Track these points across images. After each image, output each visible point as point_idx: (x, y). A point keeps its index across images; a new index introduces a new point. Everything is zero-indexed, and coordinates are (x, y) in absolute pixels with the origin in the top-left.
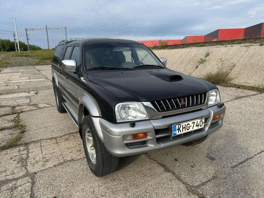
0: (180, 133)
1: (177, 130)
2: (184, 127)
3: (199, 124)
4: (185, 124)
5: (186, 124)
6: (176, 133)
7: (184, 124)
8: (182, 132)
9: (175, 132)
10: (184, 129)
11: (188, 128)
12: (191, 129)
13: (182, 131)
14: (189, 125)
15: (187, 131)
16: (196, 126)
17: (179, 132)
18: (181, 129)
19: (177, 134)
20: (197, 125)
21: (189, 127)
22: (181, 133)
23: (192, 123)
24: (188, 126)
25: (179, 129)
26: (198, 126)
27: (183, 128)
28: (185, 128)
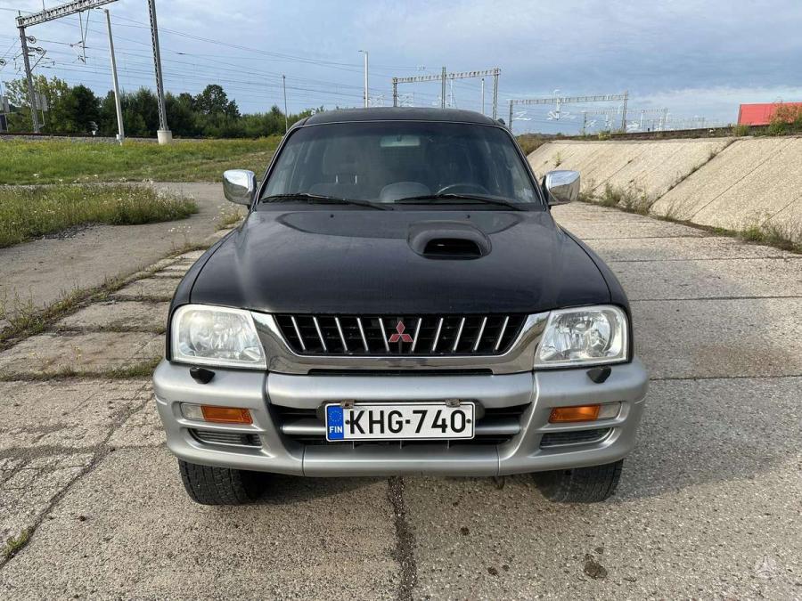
0: (357, 435)
1: (347, 422)
2: (377, 417)
3: (448, 423)
4: (381, 408)
5: (387, 410)
6: (341, 435)
7: (376, 410)
8: (367, 436)
9: (339, 429)
10: (377, 427)
11: (396, 427)
12: (408, 433)
13: (366, 428)
14: (400, 415)
15: (388, 435)
16: (435, 426)
17: (352, 432)
18: (364, 422)
19: (348, 435)
20: (440, 422)
21: (400, 423)
22: (362, 436)
23: (415, 412)
24: (395, 418)
25: (354, 423)
26: (444, 427)
27: (372, 422)
28: (381, 422)
